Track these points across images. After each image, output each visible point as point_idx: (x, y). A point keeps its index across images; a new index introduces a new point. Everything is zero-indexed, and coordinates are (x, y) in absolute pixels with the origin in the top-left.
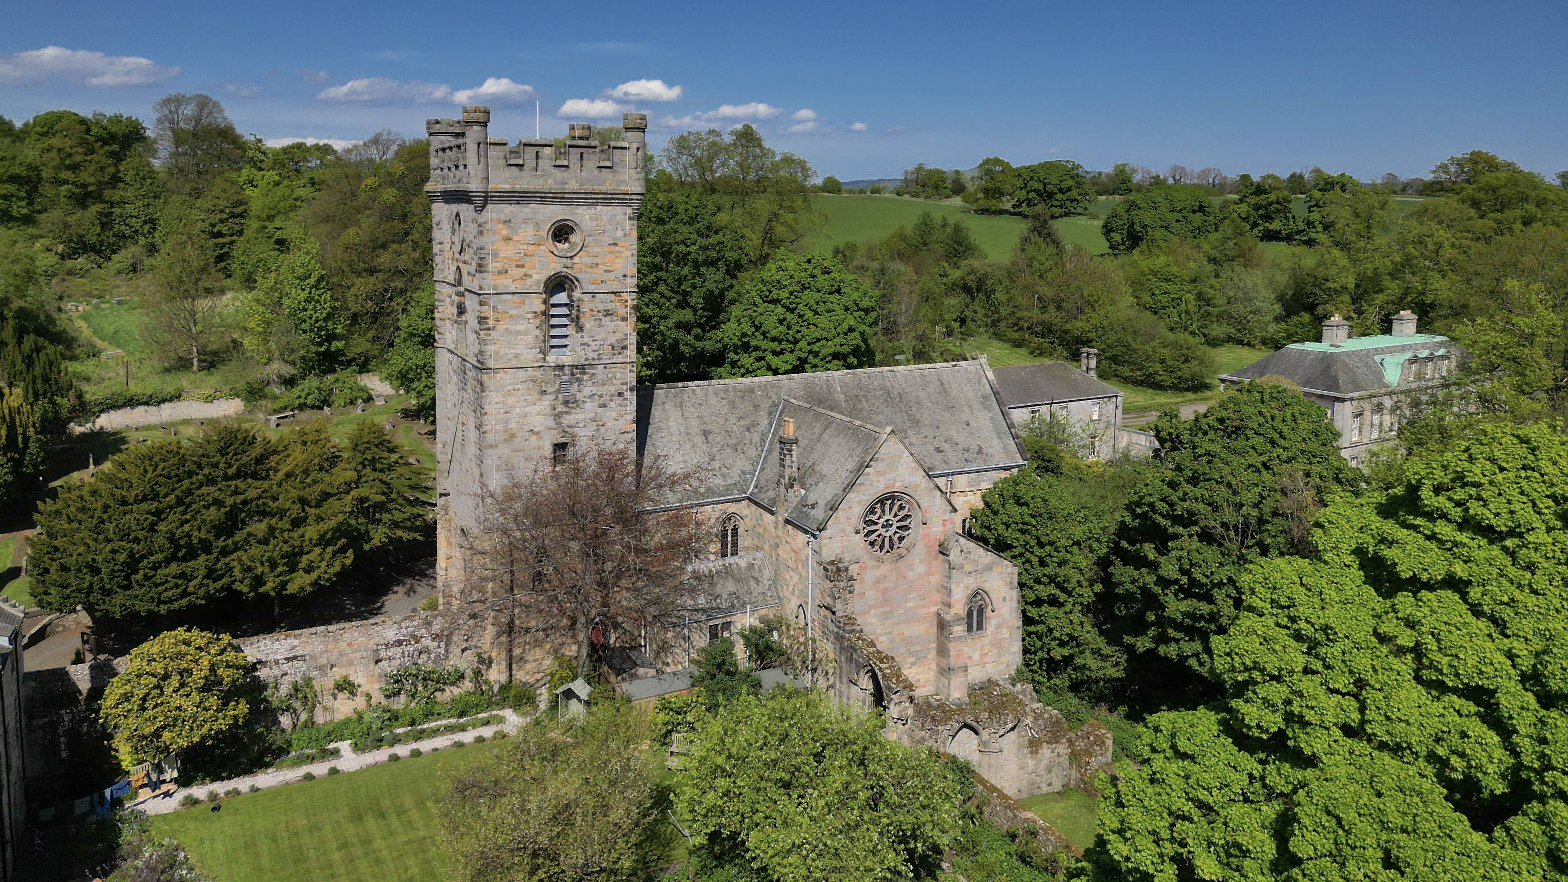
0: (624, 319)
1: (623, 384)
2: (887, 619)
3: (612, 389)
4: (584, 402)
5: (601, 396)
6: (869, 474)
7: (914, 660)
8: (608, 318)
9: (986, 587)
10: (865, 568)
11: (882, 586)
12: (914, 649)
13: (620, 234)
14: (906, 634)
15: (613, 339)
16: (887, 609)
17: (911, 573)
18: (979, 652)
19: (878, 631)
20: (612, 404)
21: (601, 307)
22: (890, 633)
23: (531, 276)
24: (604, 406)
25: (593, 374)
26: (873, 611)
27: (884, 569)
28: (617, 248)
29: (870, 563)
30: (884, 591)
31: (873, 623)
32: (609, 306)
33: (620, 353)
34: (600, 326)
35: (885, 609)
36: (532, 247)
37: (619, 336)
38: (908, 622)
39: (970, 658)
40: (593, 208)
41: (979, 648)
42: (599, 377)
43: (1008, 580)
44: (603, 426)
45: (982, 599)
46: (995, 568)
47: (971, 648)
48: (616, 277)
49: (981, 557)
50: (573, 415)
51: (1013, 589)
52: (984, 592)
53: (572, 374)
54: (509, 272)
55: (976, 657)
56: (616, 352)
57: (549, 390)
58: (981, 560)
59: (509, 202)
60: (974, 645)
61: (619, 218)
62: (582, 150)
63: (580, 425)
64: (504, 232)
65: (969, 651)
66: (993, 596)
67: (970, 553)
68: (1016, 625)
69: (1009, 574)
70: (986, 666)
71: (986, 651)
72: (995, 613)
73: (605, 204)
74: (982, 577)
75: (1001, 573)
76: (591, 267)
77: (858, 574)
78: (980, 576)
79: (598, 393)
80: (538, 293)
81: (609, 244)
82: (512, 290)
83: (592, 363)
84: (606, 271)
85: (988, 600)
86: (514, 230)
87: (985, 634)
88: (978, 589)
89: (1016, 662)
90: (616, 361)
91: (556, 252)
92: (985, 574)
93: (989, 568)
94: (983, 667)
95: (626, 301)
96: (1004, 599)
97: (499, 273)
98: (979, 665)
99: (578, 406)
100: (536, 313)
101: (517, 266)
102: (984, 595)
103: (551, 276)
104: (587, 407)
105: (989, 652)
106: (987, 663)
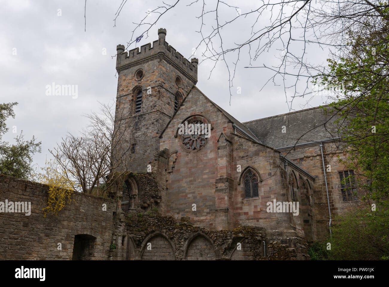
0: (155, 96)
1: (154, 120)
2: (192, 184)
3: (150, 122)
4: (142, 128)
6: (182, 109)
7: (208, 210)
8: (150, 97)
9: (256, 166)
10: (180, 156)
11: (189, 165)
12: (208, 204)
13: (155, 68)
14: (204, 194)
15: (152, 104)
16: (192, 179)
17: (205, 158)
18: (253, 210)
19: (187, 191)
20: (150, 128)
21: (148, 94)
22: (194, 193)
23: (129, 89)
24: (147, 128)
25: (145, 118)
26: (184, 180)
27: (190, 156)
28: (154, 73)
29: (183, 154)
30: (190, 169)
31: (184, 187)
33: (153, 109)
34: (148, 100)
35: (191, 179)
36: (131, 81)
37: (153, 102)
38: (204, 187)
39: (246, 213)
40: (148, 63)
41: (253, 207)
42: (147, 118)
43: (272, 161)
44: (147, 136)
45: (254, 175)
46: (261, 154)
47: (247, 207)
48: (154, 83)
49: (250, 147)
50: (138, 133)
51: (276, 167)
52: (254, 169)
53: (139, 119)
54: (124, 90)
55: (251, 213)
56: (152, 108)
57: (132, 125)
58: (250, 149)
59: (126, 69)
60: (249, 205)
61: (155, 63)
62: (145, 47)
63: (140, 137)
64: (124, 78)
65: (246, 209)
66: (261, 172)
67: (242, 145)
68: (282, 193)
69: (272, 157)
70: (260, 220)
71: (259, 210)
72: (263, 183)
73: (151, 60)
74: (251, 160)
75: (266, 157)
76: (146, 81)
77: (176, 159)
78: (250, 159)
79: (146, 124)
80: (131, 94)
81: (152, 73)
82: (124, 95)
83: (144, 113)
84: (150, 82)
85: (257, 175)
86: (127, 77)
87: (257, 198)
88: (249, 167)
89: (284, 221)
90: (152, 111)
91: (137, 80)
92: (254, 157)
93: (257, 154)
94: (258, 221)
95: (156, 90)
96: (270, 174)
97: (121, 91)
98: (255, 219)
99: (139, 130)
100: (130, 100)
101: (126, 87)
102: (255, 172)
103: (134, 88)
104: (142, 129)
105: (261, 210)
106: (261, 218)
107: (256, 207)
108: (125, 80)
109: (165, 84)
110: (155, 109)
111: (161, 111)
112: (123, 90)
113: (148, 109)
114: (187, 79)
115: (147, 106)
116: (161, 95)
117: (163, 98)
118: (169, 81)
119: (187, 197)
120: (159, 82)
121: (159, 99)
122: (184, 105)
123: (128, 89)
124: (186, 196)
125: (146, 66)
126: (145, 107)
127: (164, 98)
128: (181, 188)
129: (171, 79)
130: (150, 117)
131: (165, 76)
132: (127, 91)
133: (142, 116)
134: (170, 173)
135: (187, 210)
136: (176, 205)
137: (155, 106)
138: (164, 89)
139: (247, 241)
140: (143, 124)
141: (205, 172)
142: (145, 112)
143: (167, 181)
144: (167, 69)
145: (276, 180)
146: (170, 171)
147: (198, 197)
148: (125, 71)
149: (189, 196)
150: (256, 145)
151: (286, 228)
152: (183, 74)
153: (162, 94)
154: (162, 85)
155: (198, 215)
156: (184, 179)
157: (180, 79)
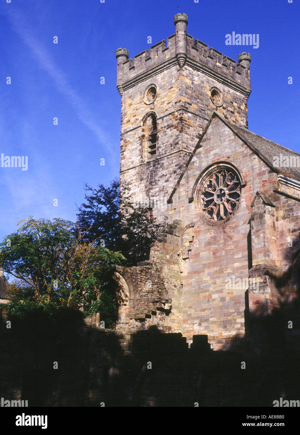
0: (176, 127)
1: (176, 166)
2: (218, 277)
3: (171, 169)
4: (159, 180)
5: (166, 176)
8: (169, 130)
10: (199, 232)
11: (213, 247)
13: (174, 81)
15: (171, 141)
16: (218, 268)
20: (171, 179)
21: (166, 124)
22: (221, 291)
23: (138, 119)
24: (167, 181)
25: (163, 163)
28: (172, 89)
29: (203, 227)
30: (215, 252)
31: (206, 282)
32: (170, 122)
34: (165, 135)
35: (216, 269)
36: (139, 105)
37: (174, 137)
40: (162, 73)
42: (165, 164)
44: (167, 193)
48: (172, 105)
50: (154, 189)
53: (154, 166)
54: (131, 121)
56: (173, 147)
57: (144, 177)
59: (131, 87)
61: (173, 73)
62: (157, 47)
63: (156, 195)
64: (129, 102)
73: (167, 69)
76: (162, 104)
77: (193, 237)
79: (165, 174)
80: (140, 126)
81: (169, 89)
82: (132, 128)
83: (161, 157)
84: (168, 104)
86: (133, 99)
90: (172, 152)
91: (148, 103)
95: (177, 116)
97: (127, 122)
99: (156, 184)
100: (140, 137)
101: (134, 116)
103: (144, 116)
104: (160, 183)
108: (131, 104)
109: (191, 104)
110: (176, 148)
111: (186, 151)
112: (129, 121)
113: (166, 149)
114: (232, 91)
115: (165, 145)
116: (185, 124)
117: (189, 128)
118: (198, 99)
119: (211, 298)
120: (180, 104)
121: (181, 132)
122: (201, 146)
123: (136, 119)
124: (210, 296)
125: (160, 80)
126: (162, 146)
127: (191, 128)
128: (202, 284)
129: (201, 95)
130: (170, 162)
131: (190, 92)
132: (135, 122)
133: (158, 161)
134: (184, 259)
135: (212, 319)
136: (196, 311)
137: (177, 143)
138: (190, 115)
140: (160, 174)
141: (236, 257)
142: (163, 155)
143: (181, 273)
144: (193, 81)
146: (185, 257)
147: (228, 299)
148: (131, 90)
149: (215, 296)
152: (223, 83)
153: (187, 123)
154: (187, 108)
155: (228, 327)
156: (206, 269)
157: (218, 91)
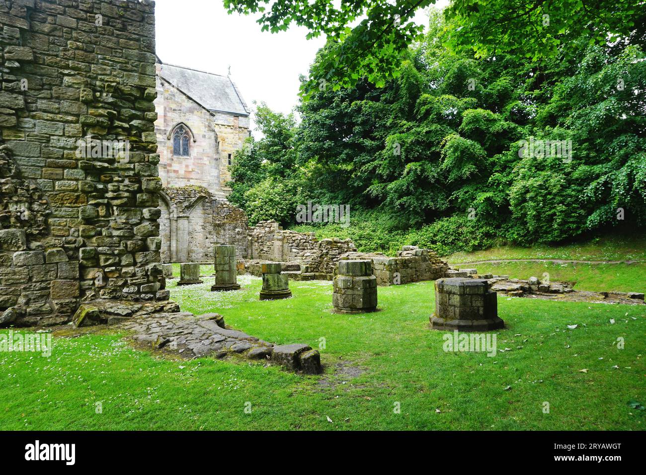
18: (184, 169)
39: (176, 172)
41: (184, 166)
43: (207, 124)
45: (186, 133)
46: (196, 112)
47: (177, 165)
49: (184, 101)
51: (211, 131)
52: (187, 127)
55: (182, 172)
58: (183, 104)
60: (180, 163)
65: (175, 166)
66: (194, 132)
67: (174, 95)
68: (215, 157)
69: (207, 119)
70: (191, 180)
71: (190, 170)
72: (196, 143)
74: (185, 116)
75: (201, 117)
78: (183, 114)
85: (190, 134)
87: (188, 158)
88: (182, 123)
89: (215, 183)
92: (187, 114)
93: (191, 111)
94: (189, 181)
96: (204, 136)
98: (185, 178)
102: (188, 130)
105: (193, 171)
106: (192, 179)
107: (187, 166)
139: (207, 200)
145: (210, 144)
150: (191, 101)
151: (217, 190)
